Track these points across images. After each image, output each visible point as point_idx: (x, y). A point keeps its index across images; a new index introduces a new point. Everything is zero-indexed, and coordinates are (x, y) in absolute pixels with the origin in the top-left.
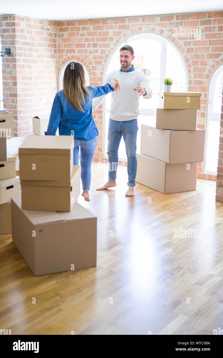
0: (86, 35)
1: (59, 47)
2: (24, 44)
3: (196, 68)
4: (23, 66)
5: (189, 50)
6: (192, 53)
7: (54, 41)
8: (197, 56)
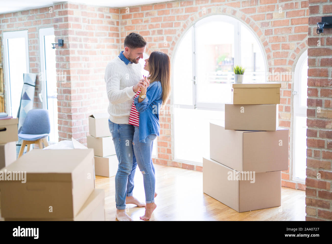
0: (150, 21)
1: (121, 37)
2: (78, 33)
3: (277, 53)
4: (79, 59)
5: (268, 33)
6: (271, 36)
7: (117, 29)
8: (277, 39)
